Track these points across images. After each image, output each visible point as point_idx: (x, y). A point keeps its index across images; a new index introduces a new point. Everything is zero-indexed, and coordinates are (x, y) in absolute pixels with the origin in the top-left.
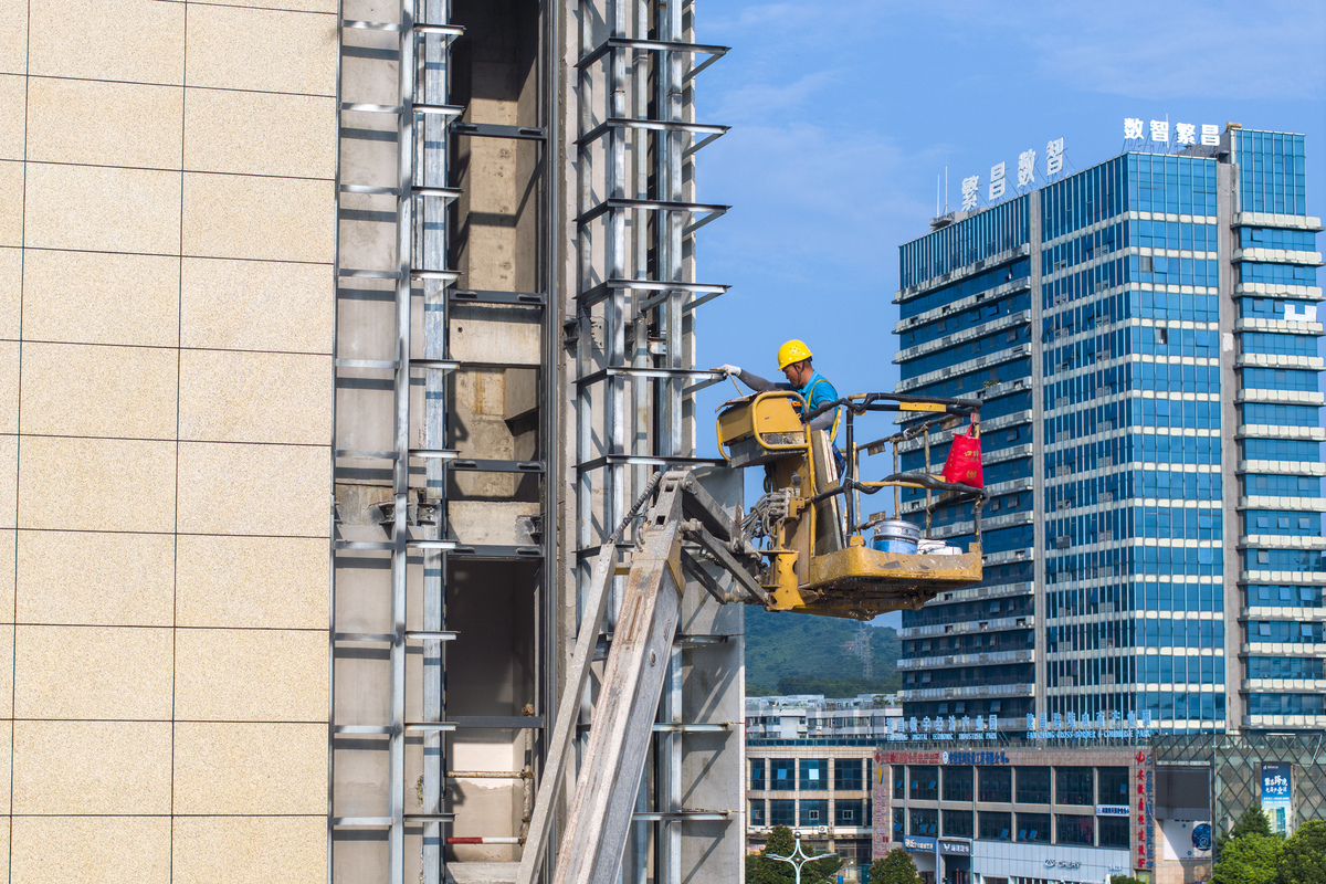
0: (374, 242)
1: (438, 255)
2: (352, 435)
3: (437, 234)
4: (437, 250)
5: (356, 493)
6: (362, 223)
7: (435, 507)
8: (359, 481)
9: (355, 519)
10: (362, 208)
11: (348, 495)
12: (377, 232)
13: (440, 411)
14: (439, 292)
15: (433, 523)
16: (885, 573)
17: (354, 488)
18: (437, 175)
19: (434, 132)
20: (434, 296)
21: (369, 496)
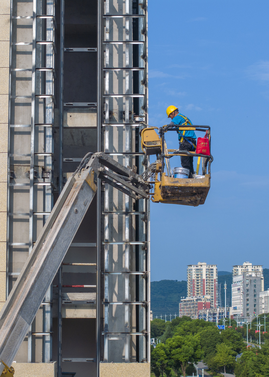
0: (27, 87)
1: (50, 90)
2: (19, 150)
3: (50, 84)
4: (50, 89)
5: (21, 169)
6: (23, 82)
7: (49, 172)
8: (21, 165)
9: (21, 177)
10: (23, 76)
11: (18, 169)
12: (28, 84)
13: (51, 141)
14: (51, 102)
15: (48, 178)
17: (20, 167)
18: (50, 64)
19: (49, 51)
20: (49, 104)
21: (25, 169)
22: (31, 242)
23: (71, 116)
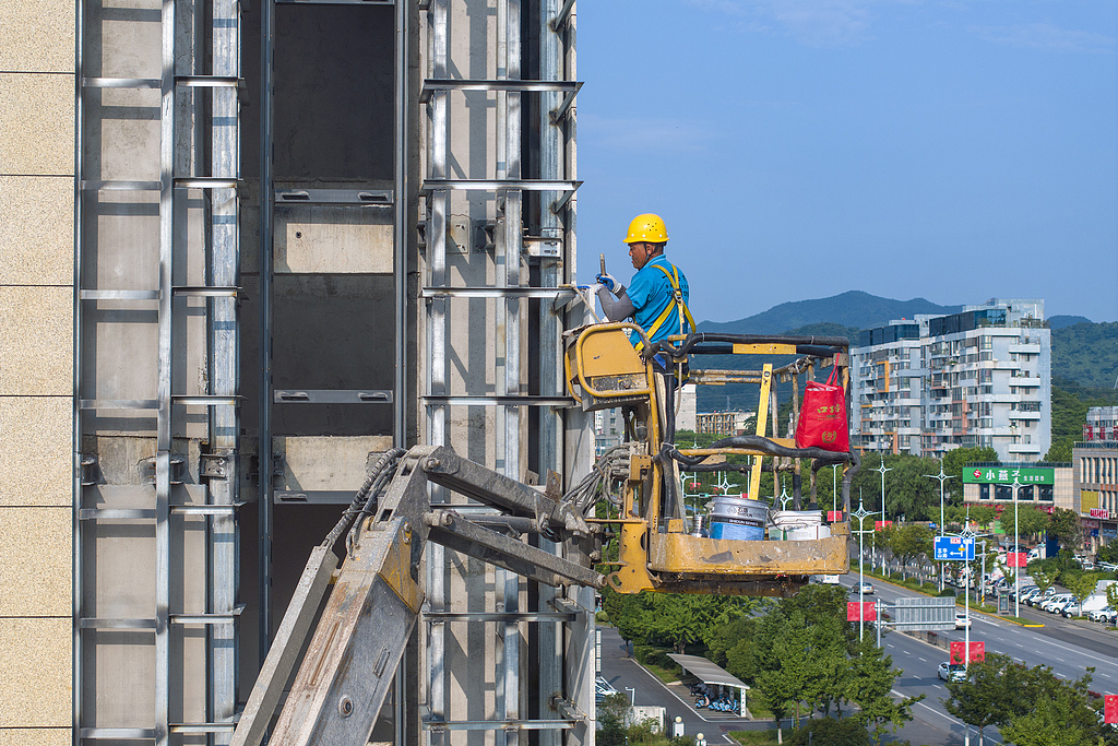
0: (143, 144)
1: (228, 155)
2: (115, 377)
3: (227, 131)
4: (227, 149)
5: (122, 447)
6: (129, 123)
7: (226, 459)
8: (124, 433)
9: (122, 477)
10: (129, 103)
11: (113, 449)
12: (148, 132)
13: (232, 343)
14: (231, 199)
15: (225, 478)
16: (710, 568)
17: (120, 439)
18: (228, 58)
19: (223, 7)
20: (224, 205)
21: (138, 450)
22: (161, 727)
23: (299, 235)
